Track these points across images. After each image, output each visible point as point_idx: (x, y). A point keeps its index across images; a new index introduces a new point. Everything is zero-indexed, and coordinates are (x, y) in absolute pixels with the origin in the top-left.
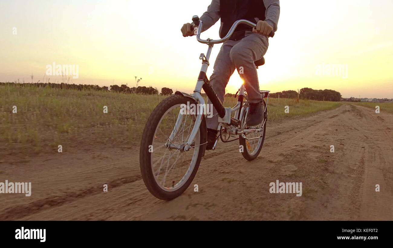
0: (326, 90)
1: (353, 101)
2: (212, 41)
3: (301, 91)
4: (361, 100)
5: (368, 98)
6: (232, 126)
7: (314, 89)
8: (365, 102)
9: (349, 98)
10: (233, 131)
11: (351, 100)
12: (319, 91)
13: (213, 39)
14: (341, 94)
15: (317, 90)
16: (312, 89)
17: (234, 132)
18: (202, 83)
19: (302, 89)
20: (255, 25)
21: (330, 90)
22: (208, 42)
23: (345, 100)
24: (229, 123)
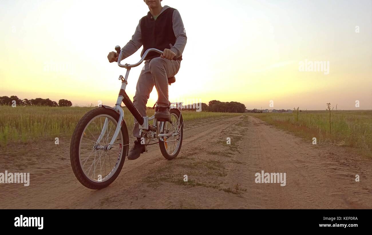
0: (232, 102)
1: (256, 112)
2: (129, 66)
3: (210, 104)
4: (263, 111)
5: (269, 109)
6: (150, 131)
7: (221, 102)
8: (266, 112)
9: (253, 109)
10: (151, 136)
11: (254, 111)
12: (226, 103)
13: (130, 64)
14: (245, 106)
15: (224, 103)
16: (220, 101)
17: (153, 136)
18: (122, 98)
19: (211, 102)
20: (162, 52)
21: (236, 102)
22: (126, 67)
23: (249, 111)
24: (148, 128)
